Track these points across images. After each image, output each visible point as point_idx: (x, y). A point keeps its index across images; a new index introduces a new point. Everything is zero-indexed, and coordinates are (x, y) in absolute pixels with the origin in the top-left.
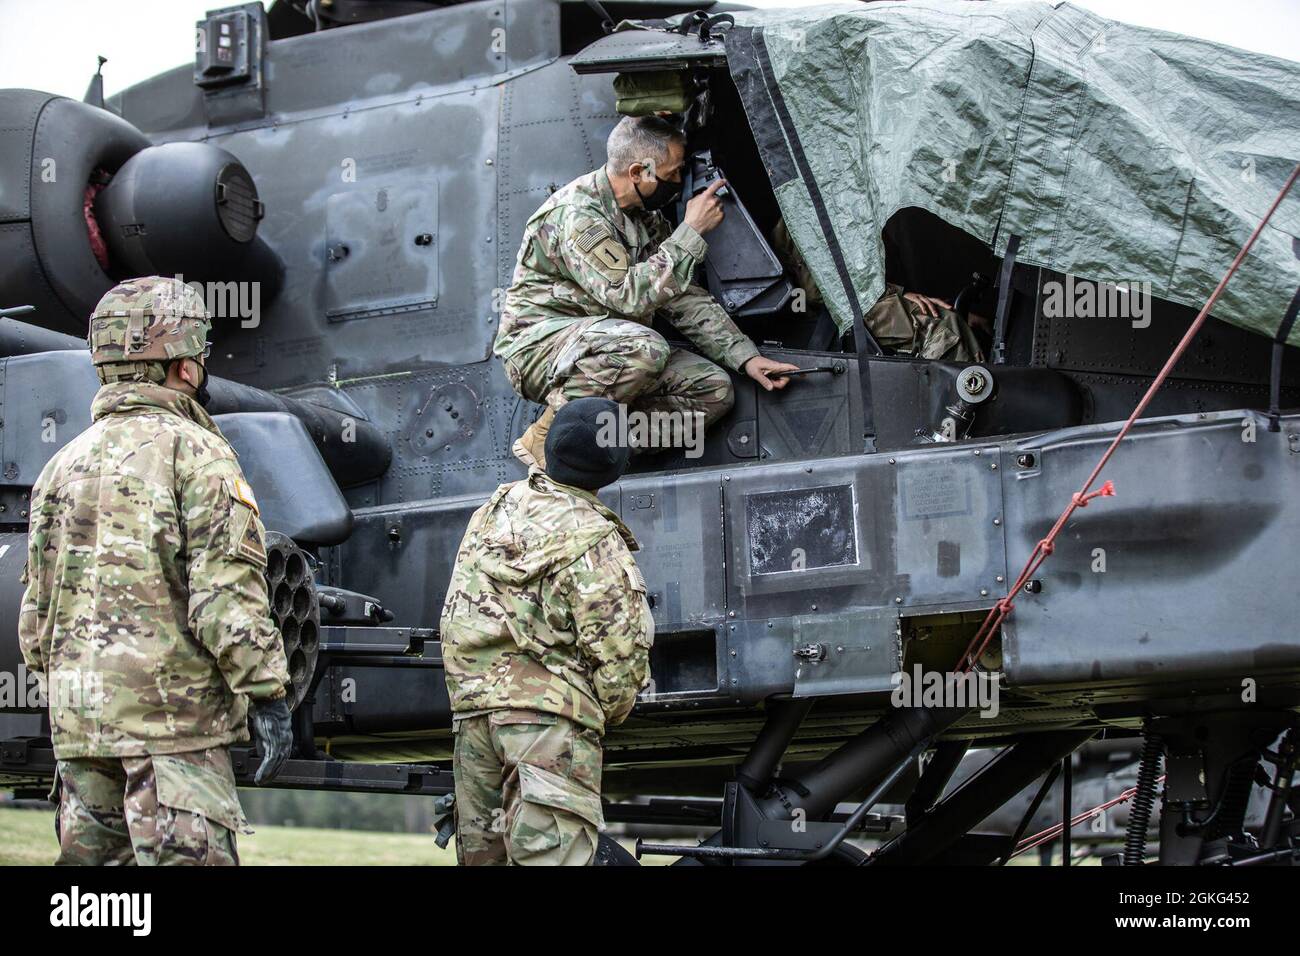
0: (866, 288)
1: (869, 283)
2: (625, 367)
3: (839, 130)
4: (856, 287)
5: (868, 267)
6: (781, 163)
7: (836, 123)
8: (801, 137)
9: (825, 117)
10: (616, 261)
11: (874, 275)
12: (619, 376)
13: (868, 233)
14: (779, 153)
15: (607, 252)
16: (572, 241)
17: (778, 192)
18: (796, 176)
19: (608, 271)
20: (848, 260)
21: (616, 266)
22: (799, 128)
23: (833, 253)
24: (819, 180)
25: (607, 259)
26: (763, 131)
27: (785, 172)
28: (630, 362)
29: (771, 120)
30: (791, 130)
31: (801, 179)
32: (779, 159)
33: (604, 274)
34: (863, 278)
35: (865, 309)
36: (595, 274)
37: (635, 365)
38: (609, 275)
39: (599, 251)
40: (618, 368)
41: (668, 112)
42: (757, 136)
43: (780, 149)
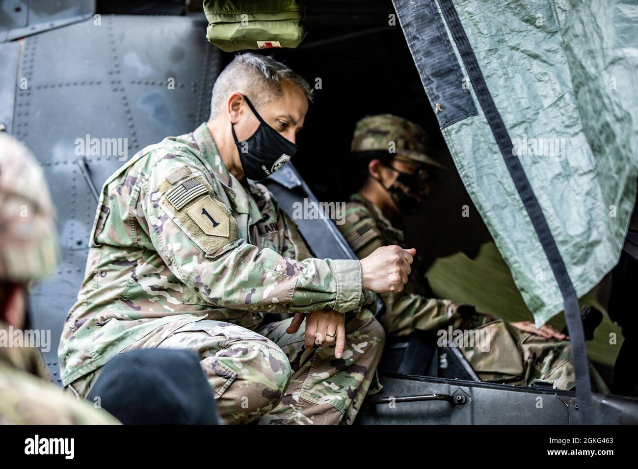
0: (584, 260)
1: (587, 254)
2: (237, 379)
3: (536, 57)
4: (566, 259)
5: (589, 230)
6: (453, 96)
7: (531, 48)
8: (481, 64)
9: (513, 41)
10: (216, 224)
11: (596, 243)
12: (228, 389)
13: (586, 188)
14: (451, 83)
15: (204, 212)
16: (159, 194)
17: (449, 134)
18: (475, 113)
19: (204, 238)
20: (553, 223)
21: (215, 231)
22: (480, 53)
23: (531, 214)
24: (508, 119)
25: (204, 223)
26: (428, 54)
27: (458, 107)
28: (245, 373)
29: (440, 40)
30: (468, 54)
31: (482, 116)
32: (450, 90)
33: (197, 242)
34: (578, 247)
35: (581, 289)
36: (185, 241)
37: (251, 378)
38: (204, 243)
39: (194, 210)
40: (228, 378)
41: (276, 44)
42: (419, 60)
43: (452, 78)
